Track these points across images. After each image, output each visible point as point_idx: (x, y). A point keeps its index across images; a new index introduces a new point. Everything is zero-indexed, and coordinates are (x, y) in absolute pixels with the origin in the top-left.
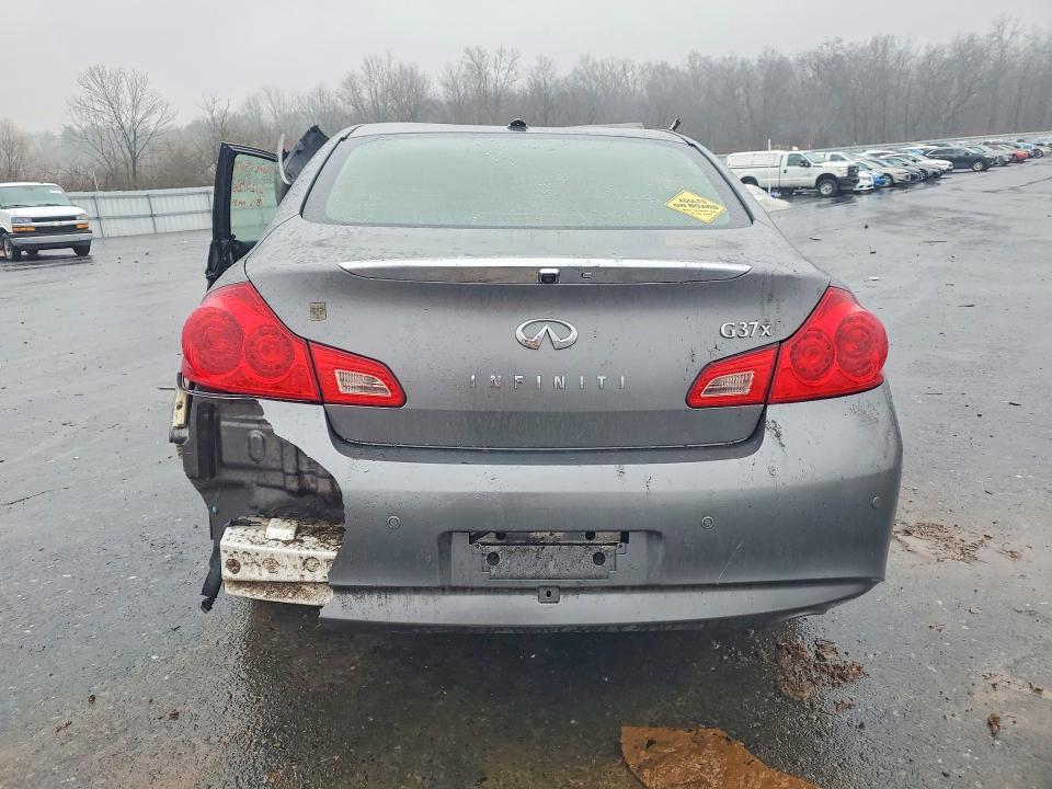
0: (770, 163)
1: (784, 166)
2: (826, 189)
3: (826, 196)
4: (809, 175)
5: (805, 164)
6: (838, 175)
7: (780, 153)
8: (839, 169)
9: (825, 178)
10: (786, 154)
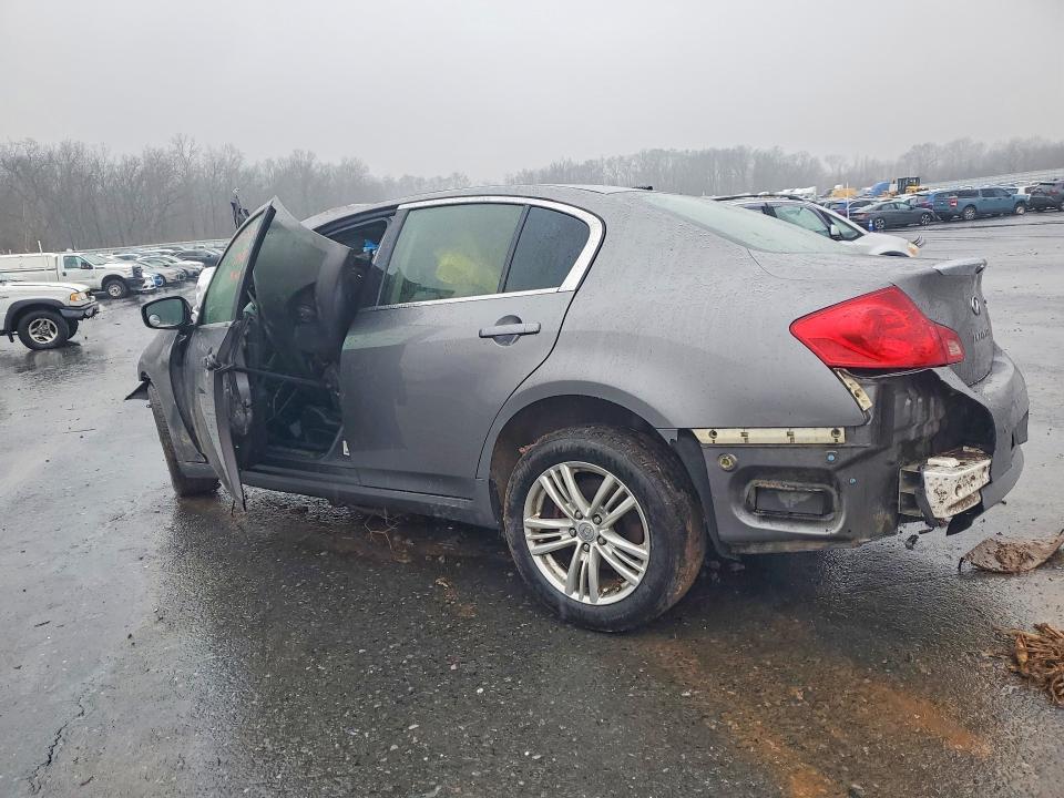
0: (45, 266)
1: (62, 268)
2: (115, 290)
3: (116, 298)
4: (93, 278)
5: (86, 266)
6: (125, 276)
7: (54, 255)
8: (124, 269)
9: (110, 280)
10: (61, 256)
